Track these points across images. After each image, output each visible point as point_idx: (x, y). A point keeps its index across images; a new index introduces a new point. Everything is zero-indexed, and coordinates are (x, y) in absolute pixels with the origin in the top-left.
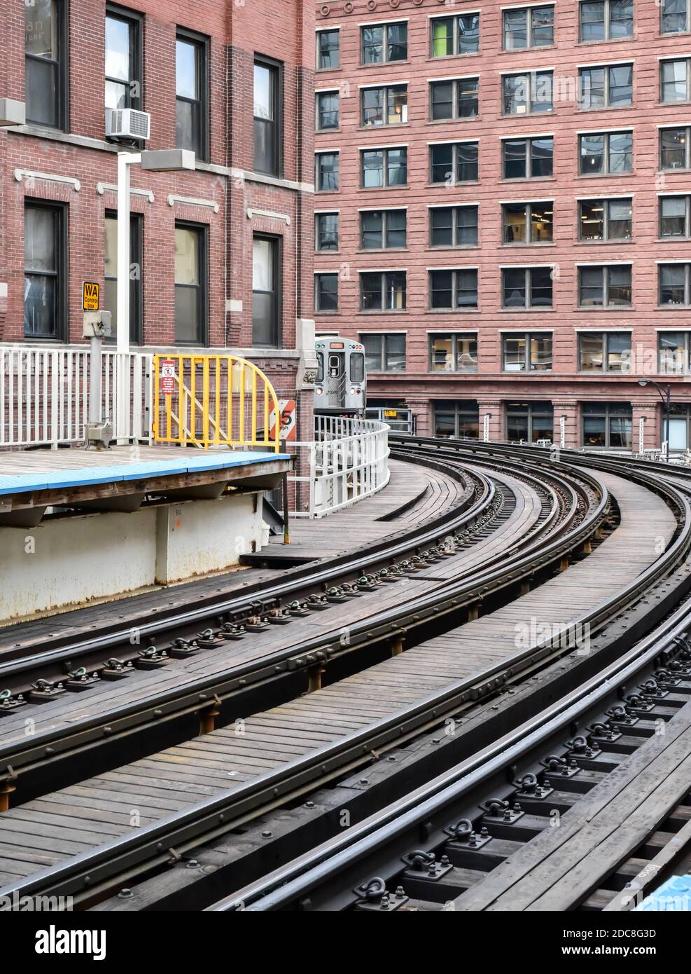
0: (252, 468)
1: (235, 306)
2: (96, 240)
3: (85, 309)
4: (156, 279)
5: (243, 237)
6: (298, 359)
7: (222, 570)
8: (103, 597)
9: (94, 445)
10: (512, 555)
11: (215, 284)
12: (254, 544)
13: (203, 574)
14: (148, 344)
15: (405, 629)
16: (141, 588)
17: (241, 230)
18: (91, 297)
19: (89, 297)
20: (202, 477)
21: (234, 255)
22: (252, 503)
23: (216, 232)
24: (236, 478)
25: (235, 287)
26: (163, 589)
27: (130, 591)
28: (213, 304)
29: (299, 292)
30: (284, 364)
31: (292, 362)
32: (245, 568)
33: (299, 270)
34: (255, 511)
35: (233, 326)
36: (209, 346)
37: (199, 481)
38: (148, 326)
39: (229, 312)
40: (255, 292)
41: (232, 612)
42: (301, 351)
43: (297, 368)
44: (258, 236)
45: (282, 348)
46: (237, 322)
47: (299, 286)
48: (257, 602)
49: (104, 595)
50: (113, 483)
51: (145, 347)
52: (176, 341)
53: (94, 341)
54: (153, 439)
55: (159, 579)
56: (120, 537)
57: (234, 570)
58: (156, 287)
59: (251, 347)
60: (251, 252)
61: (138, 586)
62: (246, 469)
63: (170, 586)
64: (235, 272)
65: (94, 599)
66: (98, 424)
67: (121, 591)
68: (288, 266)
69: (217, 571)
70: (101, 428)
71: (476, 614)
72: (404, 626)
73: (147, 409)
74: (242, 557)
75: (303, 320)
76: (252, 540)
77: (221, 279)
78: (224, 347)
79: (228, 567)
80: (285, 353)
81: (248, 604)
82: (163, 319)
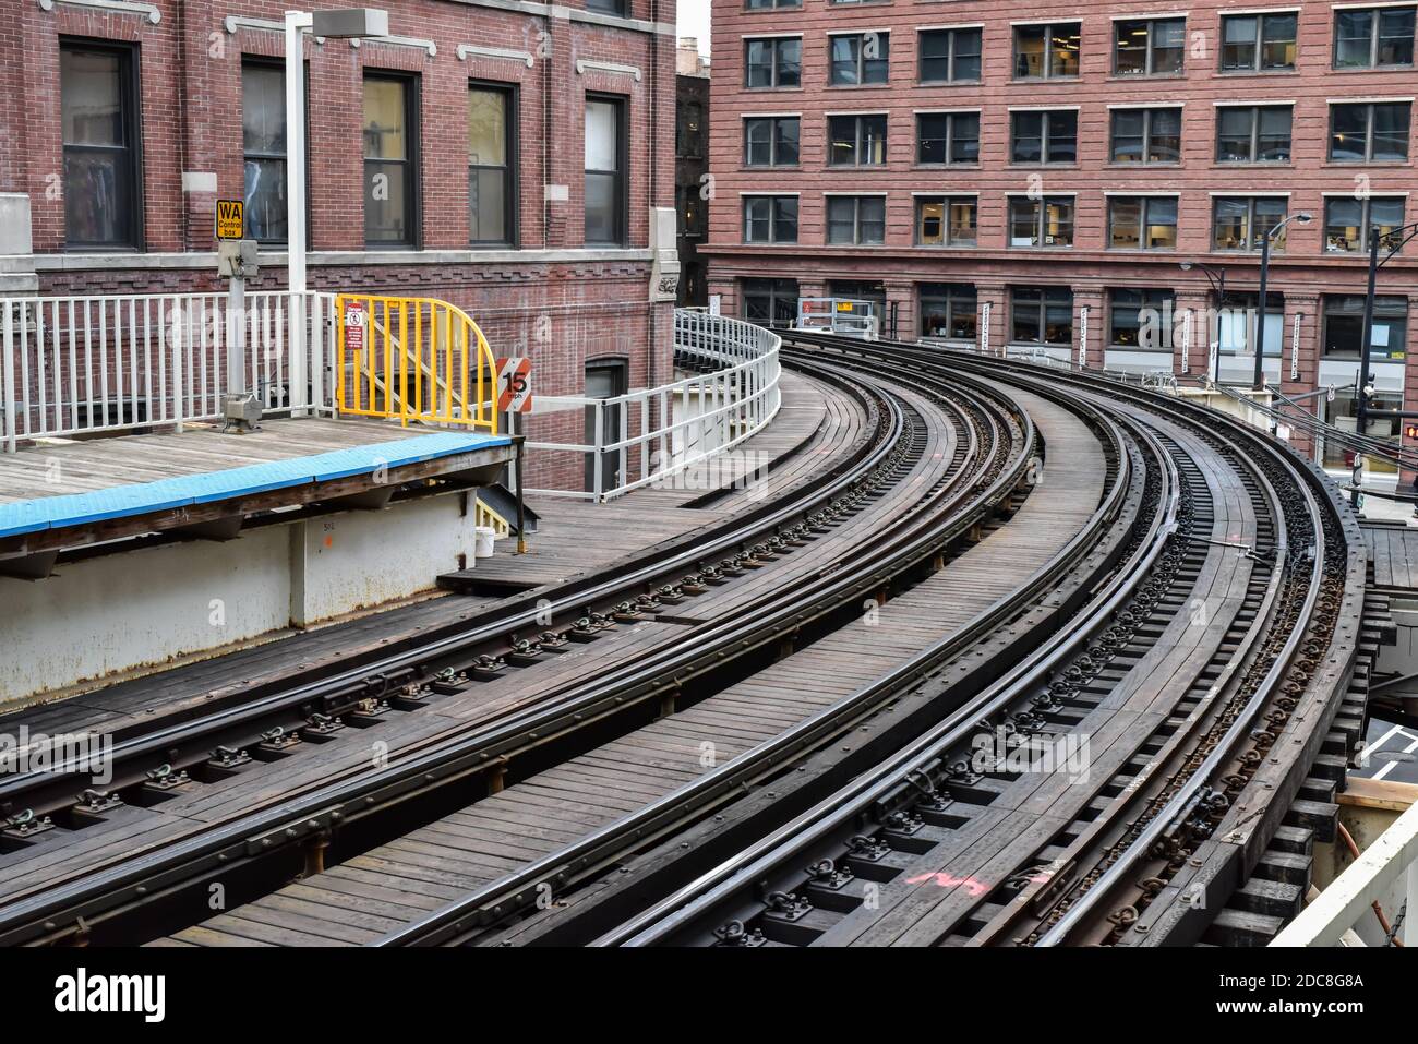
0: (441, 463)
1: (558, 193)
2: (350, 110)
3: (220, 238)
4: (440, 160)
5: (569, 100)
6: (651, 261)
7: (407, 599)
8: (197, 653)
9: (234, 424)
10: (825, 575)
11: (529, 163)
12: (462, 559)
13: (374, 606)
14: (428, 248)
15: (506, 757)
16: (265, 634)
17: (567, 90)
18: (230, 220)
19: (226, 220)
20: (343, 485)
21: (557, 127)
22: (458, 504)
23: (529, 94)
24: (412, 479)
25: (558, 167)
26: (297, 634)
27: (245, 640)
28: (525, 192)
29: (654, 171)
30: (631, 268)
31: (643, 266)
32: (441, 595)
33: (654, 142)
34: (464, 513)
35: (555, 221)
36: (521, 248)
37: (340, 490)
38: (430, 223)
39: (549, 201)
40: (588, 172)
41: (327, 697)
42: (655, 251)
43: (650, 273)
44: (593, 96)
45: (629, 248)
46: (561, 215)
47: (654, 163)
48: (377, 677)
49: (200, 649)
50: (179, 509)
51: (425, 252)
52: (471, 242)
53: (234, 282)
54: (337, 409)
55: (295, 620)
56: (228, 568)
57: (424, 599)
58: (440, 171)
59: (582, 247)
60: (583, 119)
61: (261, 632)
62: (429, 466)
63: (311, 629)
64: (556, 147)
65: (181, 656)
66: (242, 396)
67: (231, 641)
68: (637, 137)
69: (399, 600)
70: (243, 402)
71: (672, 706)
72: (505, 753)
73: (329, 369)
74: (439, 578)
75: (658, 209)
76: (459, 552)
77: (538, 157)
78: (543, 248)
79: (417, 594)
80: (633, 253)
81: (361, 682)
82: (451, 214)
